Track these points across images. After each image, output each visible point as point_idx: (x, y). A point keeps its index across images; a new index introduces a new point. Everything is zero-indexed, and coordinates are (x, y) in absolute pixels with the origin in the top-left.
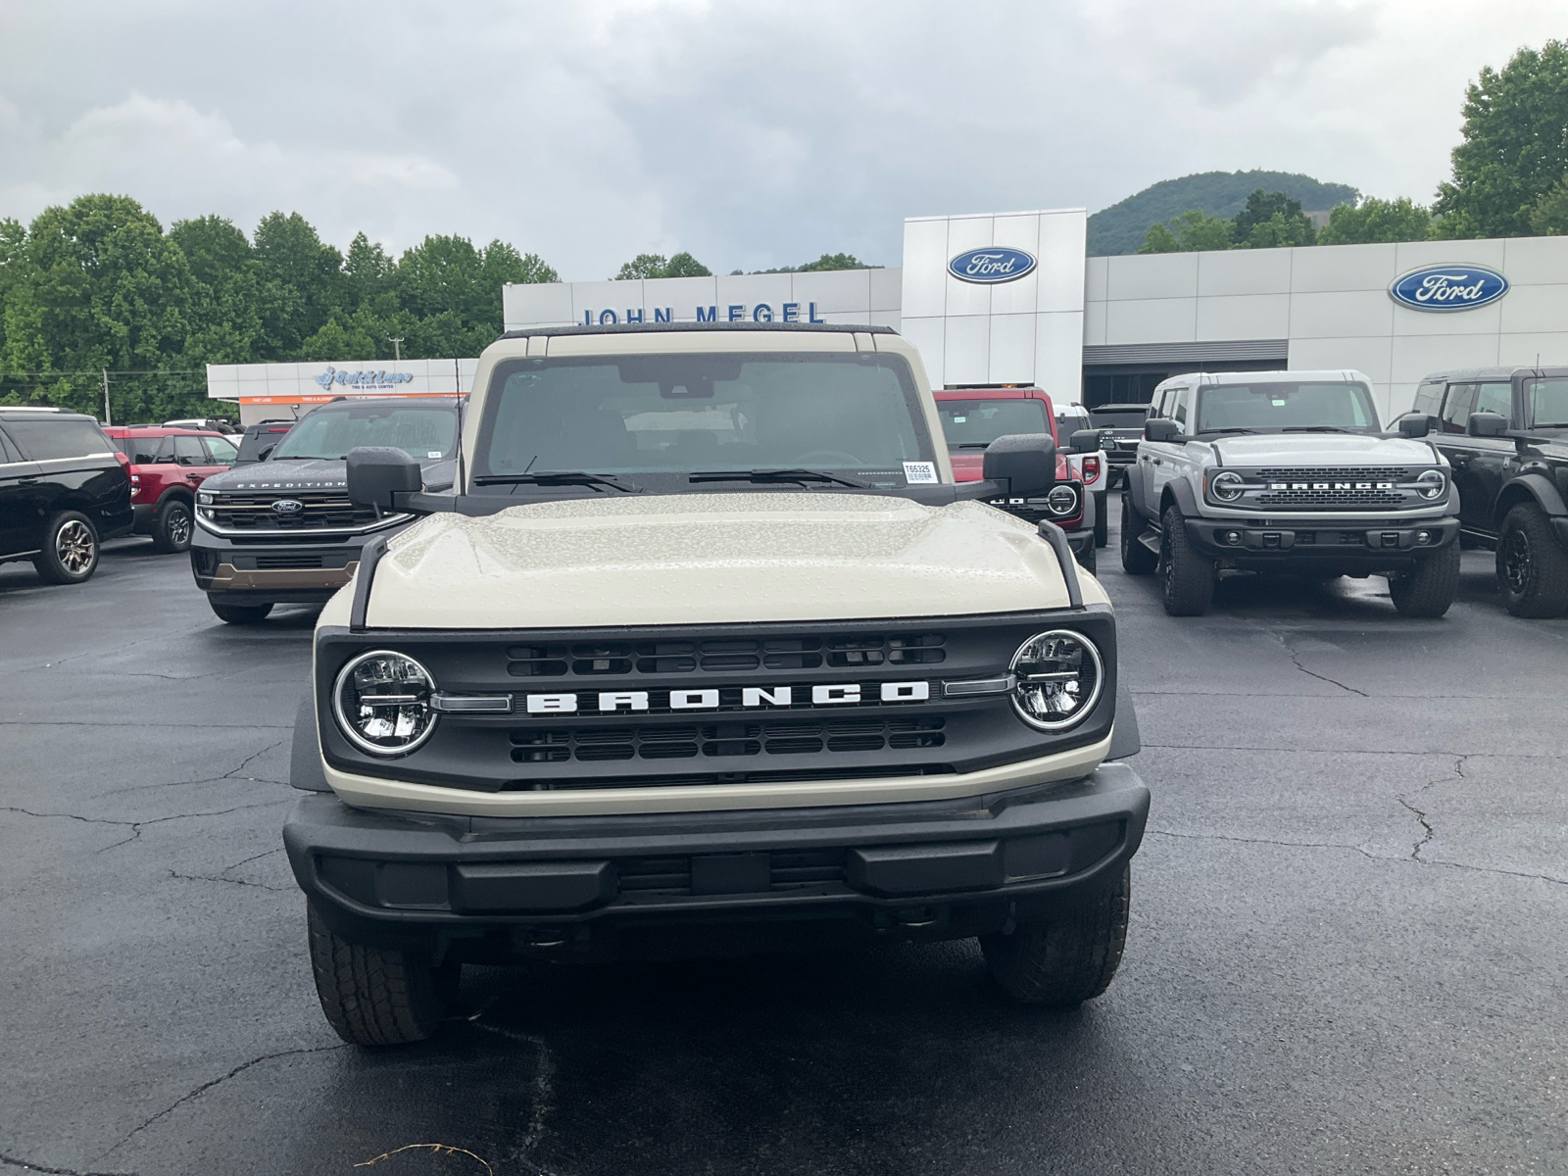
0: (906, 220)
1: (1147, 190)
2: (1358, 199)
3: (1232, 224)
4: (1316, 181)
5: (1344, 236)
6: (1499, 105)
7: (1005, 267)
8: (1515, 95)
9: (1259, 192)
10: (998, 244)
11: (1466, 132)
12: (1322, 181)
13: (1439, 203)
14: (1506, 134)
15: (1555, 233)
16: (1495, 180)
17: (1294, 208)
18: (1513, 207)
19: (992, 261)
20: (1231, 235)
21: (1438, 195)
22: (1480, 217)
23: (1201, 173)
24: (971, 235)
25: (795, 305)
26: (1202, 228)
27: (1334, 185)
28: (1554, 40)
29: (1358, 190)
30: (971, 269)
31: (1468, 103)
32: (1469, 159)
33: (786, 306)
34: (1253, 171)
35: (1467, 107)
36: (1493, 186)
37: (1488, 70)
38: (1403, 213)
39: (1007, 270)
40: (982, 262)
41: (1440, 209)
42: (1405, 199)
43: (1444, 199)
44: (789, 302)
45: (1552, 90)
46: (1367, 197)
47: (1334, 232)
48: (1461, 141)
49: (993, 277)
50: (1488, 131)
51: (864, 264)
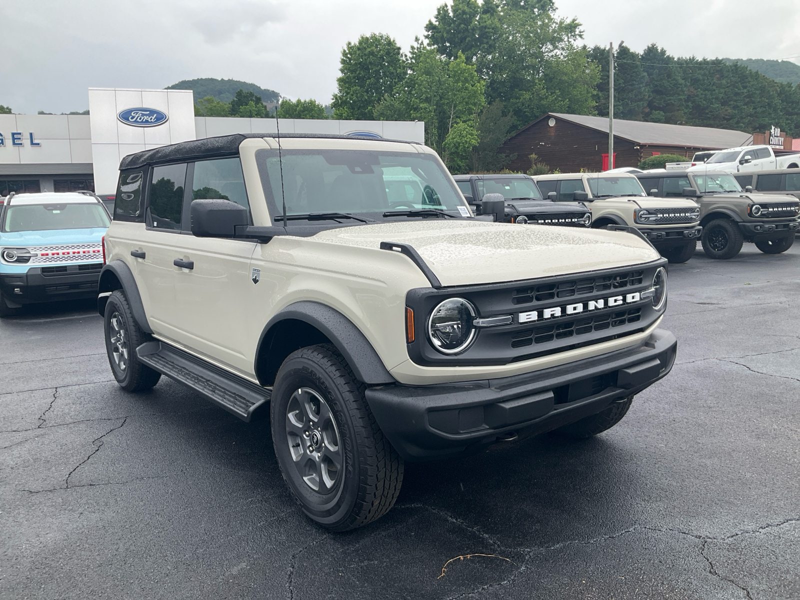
0: (89, 88)
1: (176, 84)
2: (280, 98)
3: (230, 105)
4: (260, 87)
5: (287, 115)
6: (356, 60)
7: (151, 119)
8: (362, 56)
9: (241, 91)
10: (146, 105)
11: (342, 71)
12: (263, 88)
13: (333, 103)
14: (359, 74)
15: (383, 120)
16: (357, 94)
17: (258, 100)
18: (365, 107)
19: (143, 115)
20: (229, 111)
21: (333, 99)
22: (352, 111)
23: (204, 78)
24: (129, 100)
25: (20, 134)
26: (215, 106)
27: (269, 90)
28: (374, 34)
29: (279, 94)
30: (132, 118)
31: (343, 58)
32: (345, 84)
33: (13, 134)
34: (229, 80)
35: (343, 59)
36: (357, 97)
37: (350, 43)
38: (313, 106)
39: (152, 120)
40: (138, 115)
41: (335, 105)
42: (313, 100)
43: (335, 101)
44: (16, 132)
45: (377, 55)
46: (284, 98)
47: (283, 113)
48: (340, 75)
49: (146, 124)
50: (352, 72)
51: (45, 112)
